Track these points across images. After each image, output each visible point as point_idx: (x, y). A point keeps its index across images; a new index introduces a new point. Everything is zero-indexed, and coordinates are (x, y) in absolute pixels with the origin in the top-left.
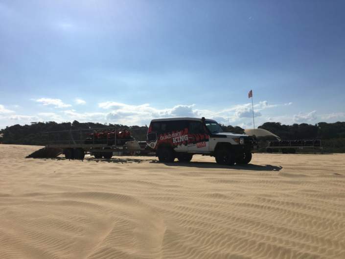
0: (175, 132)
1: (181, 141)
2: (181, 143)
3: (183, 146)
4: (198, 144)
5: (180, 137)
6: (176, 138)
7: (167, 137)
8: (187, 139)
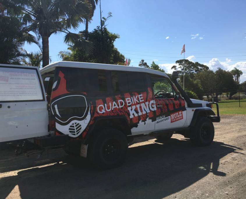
0: (132, 95)
1: (144, 113)
2: (144, 118)
3: (149, 121)
4: (173, 116)
5: (143, 105)
6: (134, 107)
7: (114, 106)
8: (155, 109)
